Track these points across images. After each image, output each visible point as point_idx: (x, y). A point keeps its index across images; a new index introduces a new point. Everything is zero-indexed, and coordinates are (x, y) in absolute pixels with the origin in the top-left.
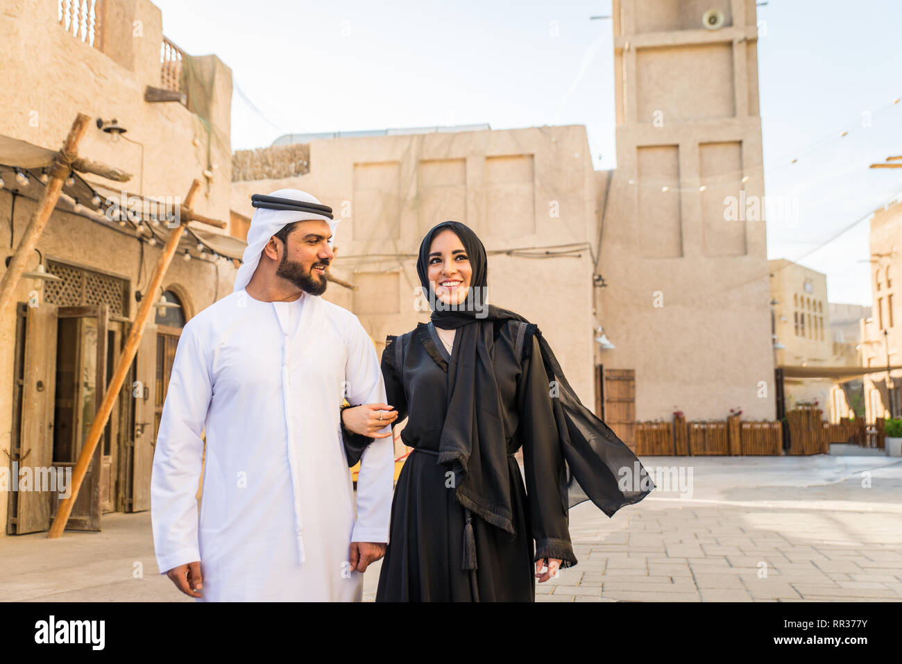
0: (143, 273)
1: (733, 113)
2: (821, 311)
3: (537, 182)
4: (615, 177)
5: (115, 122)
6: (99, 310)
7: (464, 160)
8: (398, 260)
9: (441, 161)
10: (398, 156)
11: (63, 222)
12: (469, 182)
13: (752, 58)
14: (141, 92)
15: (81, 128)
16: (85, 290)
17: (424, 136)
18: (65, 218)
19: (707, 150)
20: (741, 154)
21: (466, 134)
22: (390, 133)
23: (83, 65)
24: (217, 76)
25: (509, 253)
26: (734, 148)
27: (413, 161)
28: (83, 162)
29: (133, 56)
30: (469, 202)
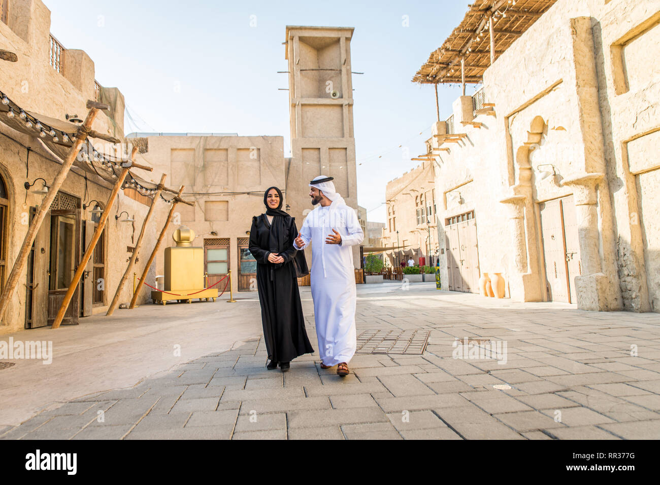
0: (87, 195)
1: (343, 136)
2: (364, 225)
3: (262, 161)
4: (292, 161)
5: (76, 116)
6: (77, 211)
7: (227, 150)
8: (194, 196)
9: (215, 149)
10: (193, 146)
11: (51, 166)
12: (229, 161)
13: (351, 113)
14: (85, 103)
15: (94, 115)
16: (60, 203)
17: (207, 137)
18: (52, 164)
19: (332, 151)
20: (346, 154)
21: (229, 138)
22: (188, 135)
23: (60, 86)
24: (118, 99)
25: (248, 193)
26: (344, 151)
27: (202, 149)
28: (94, 132)
29: (81, 84)
30: (229, 169)
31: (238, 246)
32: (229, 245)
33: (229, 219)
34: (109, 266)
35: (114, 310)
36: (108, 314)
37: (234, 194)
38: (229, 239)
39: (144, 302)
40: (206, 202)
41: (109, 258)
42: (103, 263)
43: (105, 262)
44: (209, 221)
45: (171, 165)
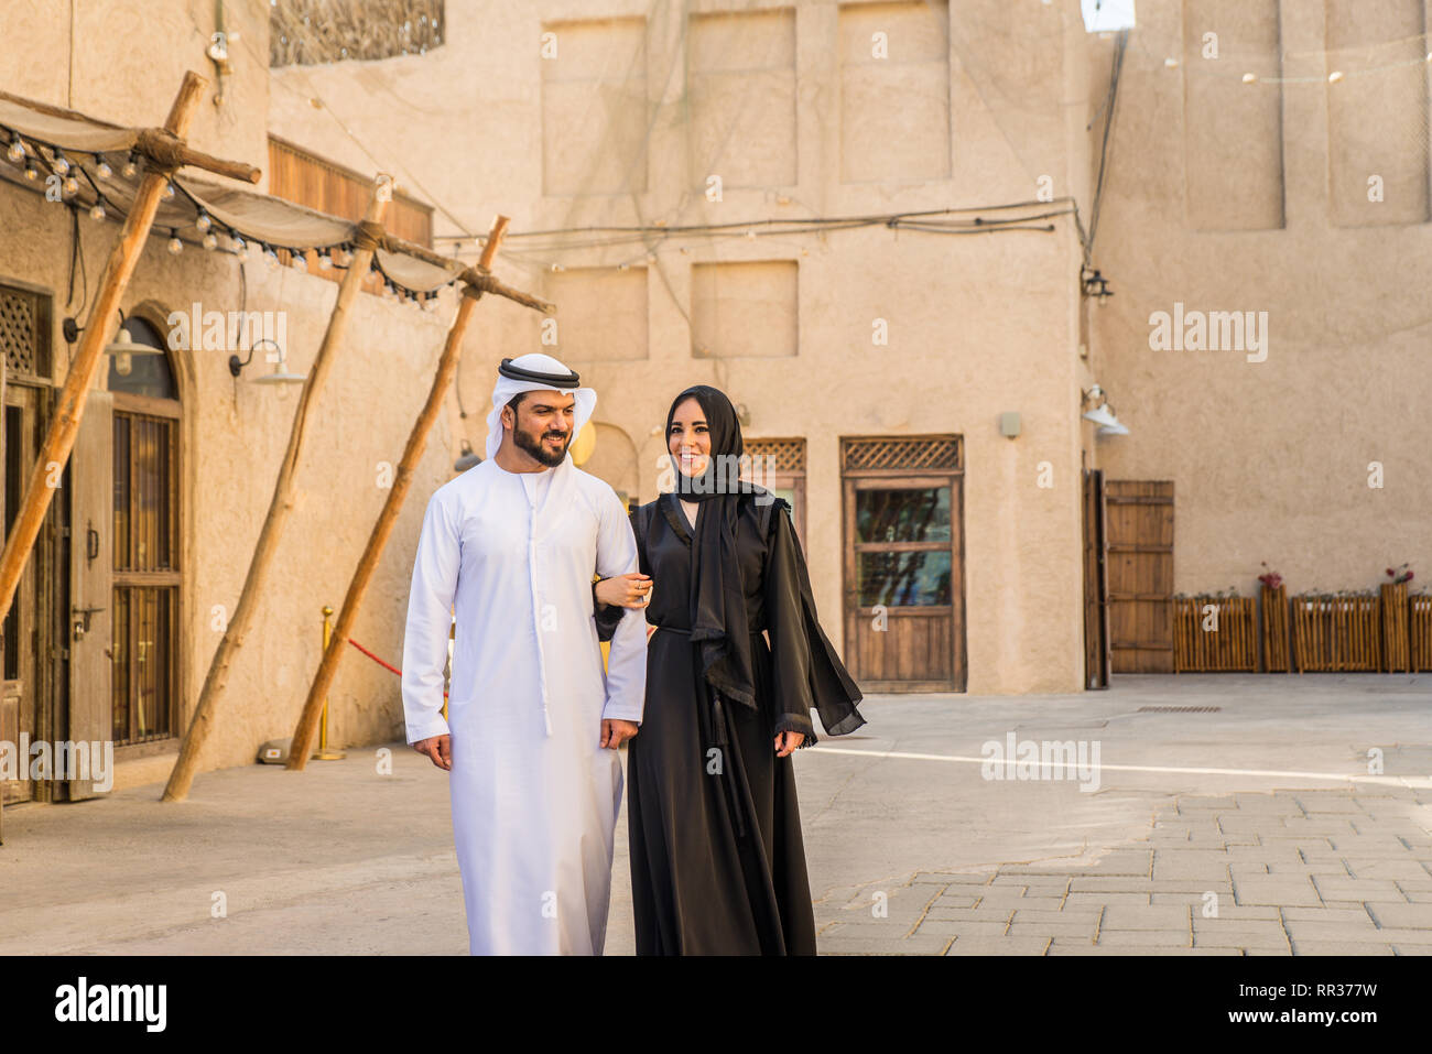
0: (79, 280)
3: (956, 61)
4: (1133, 45)
7: (791, 13)
8: (643, 239)
9: (739, 15)
10: (641, 3)
12: (802, 64)
25: (892, 222)
27: (676, 16)
30: (801, 107)
31: (844, 479)
32: (803, 469)
33: (802, 349)
34: (203, 580)
35: (191, 779)
36: (168, 793)
37: (824, 225)
38: (804, 441)
39: (384, 732)
40: (697, 266)
41: (200, 544)
42: (177, 568)
43: (186, 564)
44: (714, 357)
45: (544, 97)
